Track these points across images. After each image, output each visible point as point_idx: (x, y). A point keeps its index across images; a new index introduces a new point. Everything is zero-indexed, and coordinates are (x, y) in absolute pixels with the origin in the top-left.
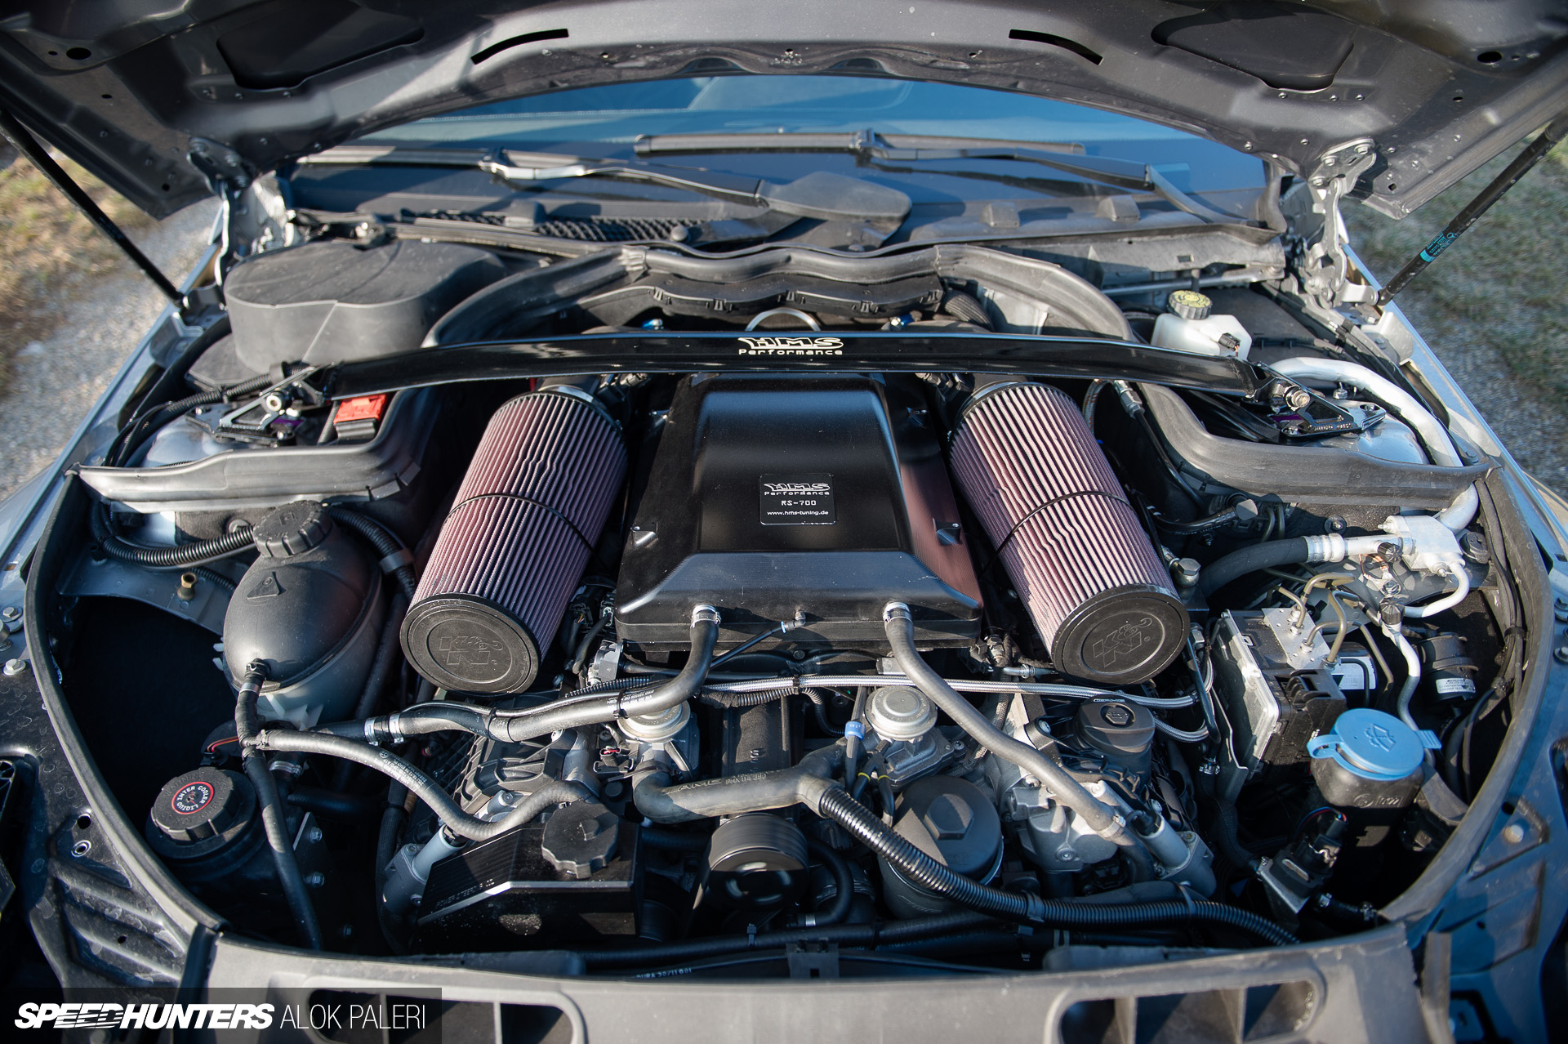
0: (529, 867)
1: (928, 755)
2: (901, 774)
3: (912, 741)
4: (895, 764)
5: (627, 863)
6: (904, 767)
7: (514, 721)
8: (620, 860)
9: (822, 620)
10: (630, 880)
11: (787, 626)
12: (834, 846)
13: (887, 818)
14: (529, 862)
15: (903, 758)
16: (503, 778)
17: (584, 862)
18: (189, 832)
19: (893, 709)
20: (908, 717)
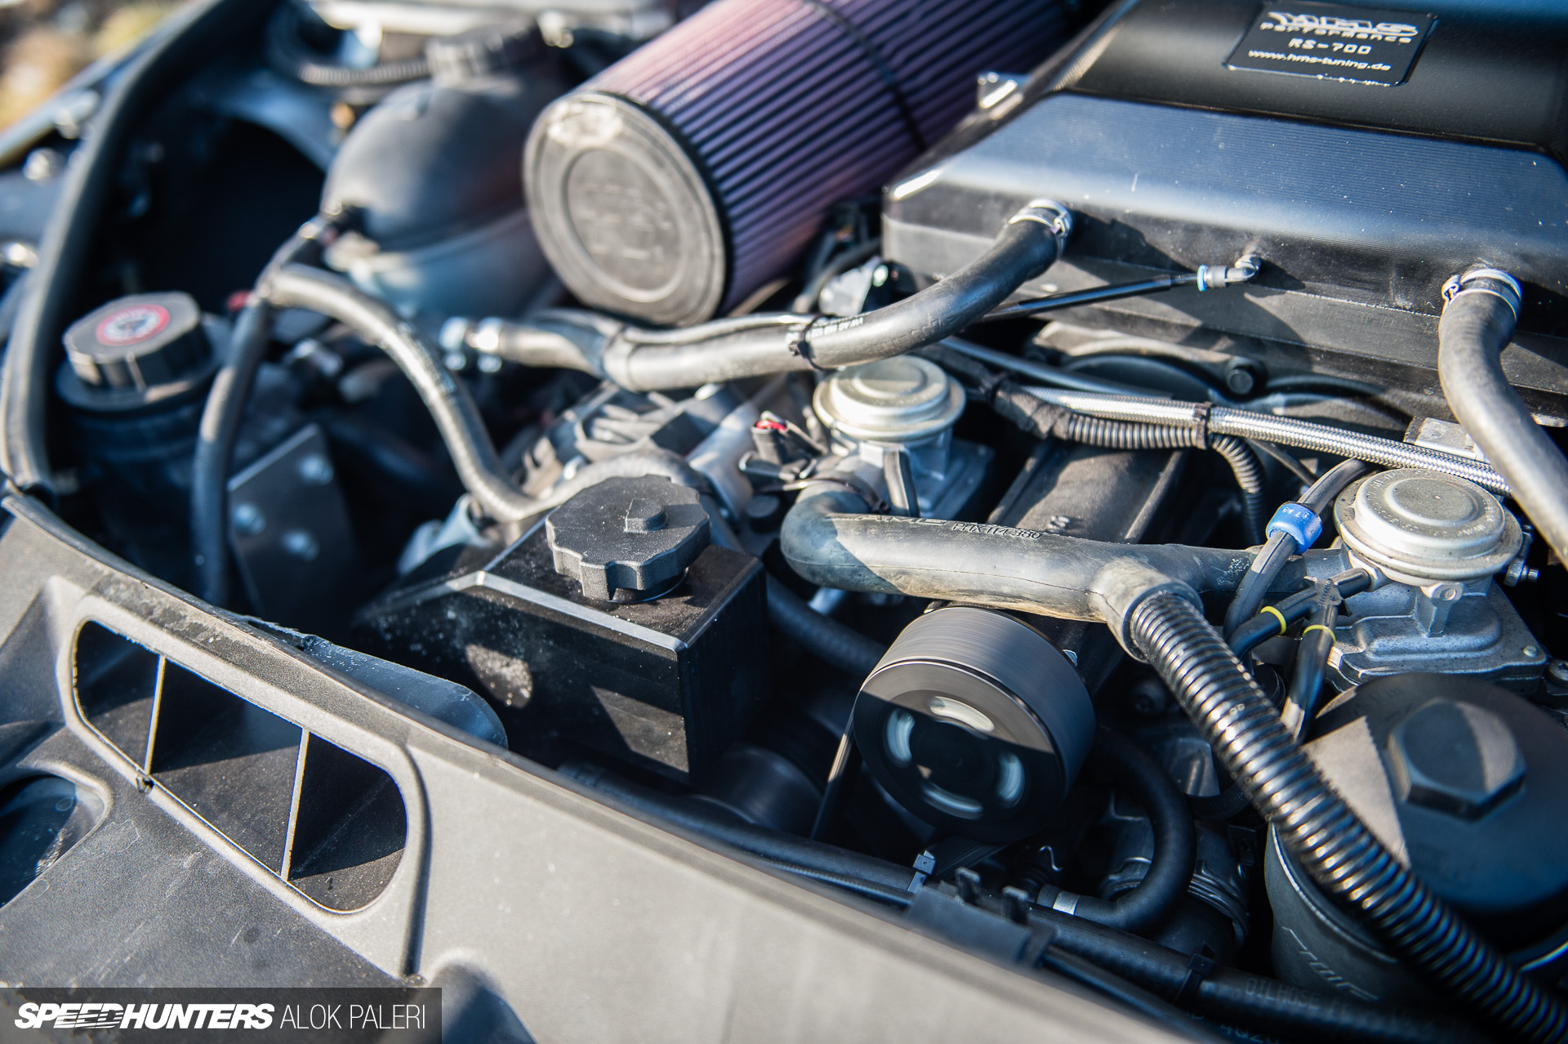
0: (528, 562)
1: (1469, 649)
2: (1381, 664)
3: (1429, 591)
4: (1373, 635)
5: (698, 611)
6: (1394, 652)
7: (643, 352)
8: (687, 602)
9: (1298, 286)
10: (681, 637)
11: (1208, 277)
12: (1189, 791)
13: (1292, 715)
14: (533, 554)
15: (1398, 631)
16: (588, 434)
17: (598, 562)
18: (99, 367)
19: (1403, 505)
20: (1435, 528)
